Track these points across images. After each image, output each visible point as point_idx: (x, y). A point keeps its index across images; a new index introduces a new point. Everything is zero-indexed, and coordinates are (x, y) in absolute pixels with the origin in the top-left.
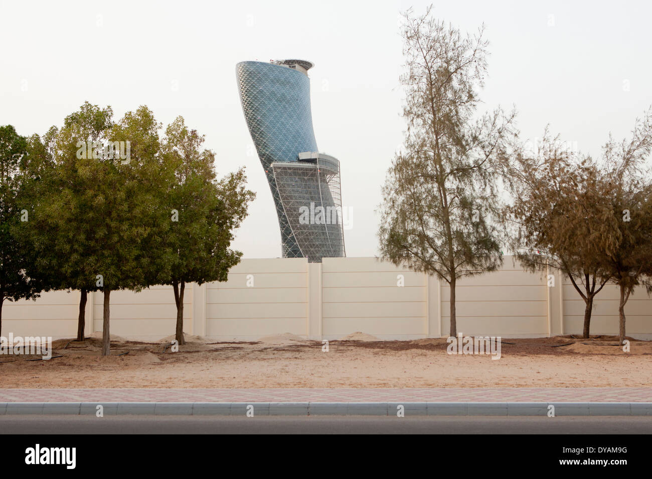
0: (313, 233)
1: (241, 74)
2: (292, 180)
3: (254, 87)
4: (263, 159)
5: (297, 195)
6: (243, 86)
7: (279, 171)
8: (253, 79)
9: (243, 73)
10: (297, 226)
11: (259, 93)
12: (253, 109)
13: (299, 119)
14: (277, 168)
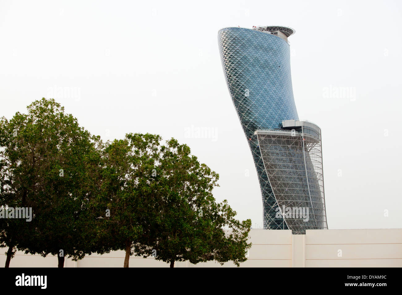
0: (296, 203)
1: (225, 40)
2: (276, 149)
3: (238, 53)
4: (247, 126)
5: (281, 163)
6: (226, 52)
7: (263, 138)
8: (237, 45)
9: (227, 39)
10: (280, 196)
11: (243, 59)
12: (237, 75)
13: (282, 86)
14: (261, 135)
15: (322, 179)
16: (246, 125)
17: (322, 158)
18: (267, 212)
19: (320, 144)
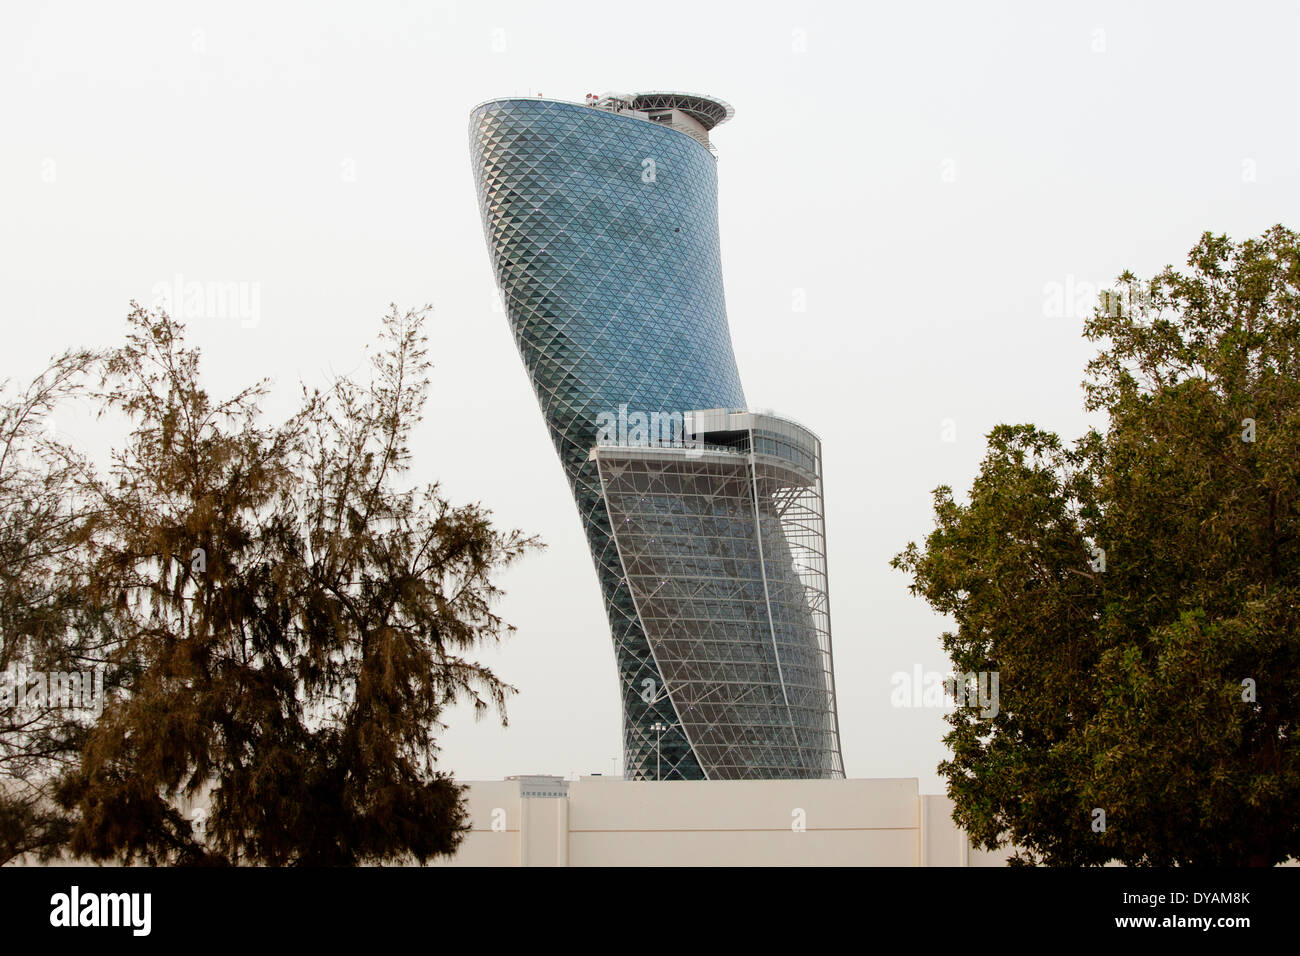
0: (734, 688)
1: (491, 142)
2: (662, 506)
3: (534, 184)
4: (563, 432)
5: (680, 555)
6: (496, 182)
7: (617, 472)
8: (531, 158)
9: (497, 140)
10: (677, 665)
11: (552, 205)
12: (531, 259)
13: (684, 293)
14: (612, 462)
15: (823, 607)
16: (562, 427)
17: (824, 537)
18: (635, 718)
19: (816, 489)
